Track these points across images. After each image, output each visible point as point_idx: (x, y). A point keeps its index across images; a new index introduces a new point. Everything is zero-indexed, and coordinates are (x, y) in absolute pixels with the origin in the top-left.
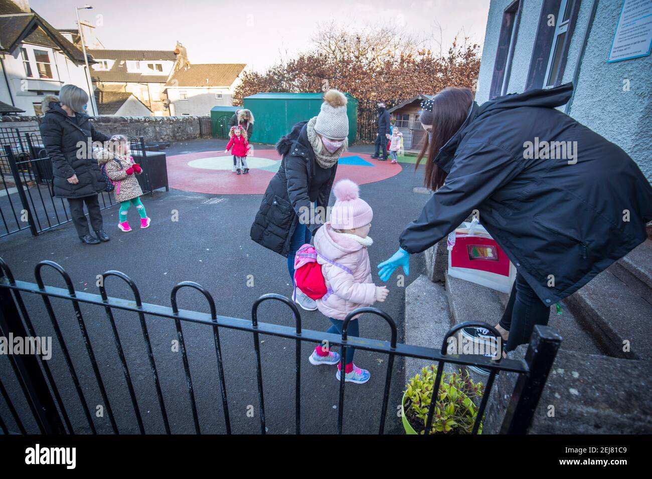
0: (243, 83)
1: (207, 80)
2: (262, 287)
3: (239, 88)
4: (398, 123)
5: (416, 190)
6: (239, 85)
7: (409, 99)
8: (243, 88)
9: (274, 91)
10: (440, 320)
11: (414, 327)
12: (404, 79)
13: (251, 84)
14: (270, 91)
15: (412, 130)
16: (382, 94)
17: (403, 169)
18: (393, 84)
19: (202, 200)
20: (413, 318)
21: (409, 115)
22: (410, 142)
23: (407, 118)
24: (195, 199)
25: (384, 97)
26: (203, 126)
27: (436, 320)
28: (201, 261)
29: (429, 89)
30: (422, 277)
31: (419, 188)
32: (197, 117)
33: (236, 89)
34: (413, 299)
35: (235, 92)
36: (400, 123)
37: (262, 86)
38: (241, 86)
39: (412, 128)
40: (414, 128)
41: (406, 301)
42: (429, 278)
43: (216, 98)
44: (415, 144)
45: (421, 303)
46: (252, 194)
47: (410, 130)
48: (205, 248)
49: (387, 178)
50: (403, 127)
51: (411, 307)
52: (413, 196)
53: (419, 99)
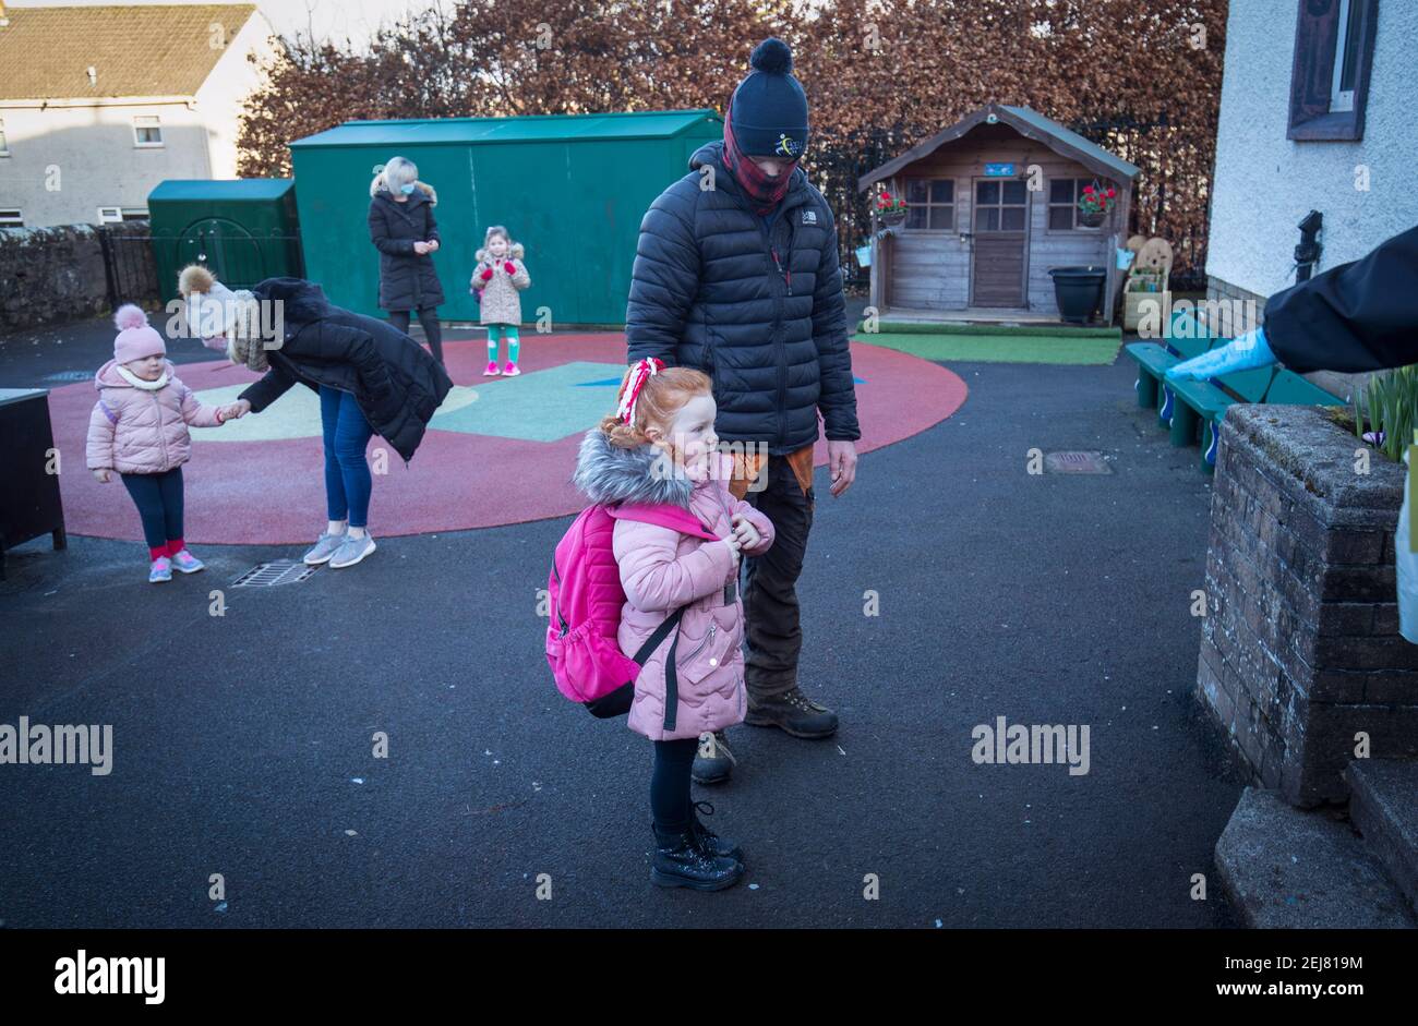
0: (276, 84)
1: (92, 71)
3: (259, 104)
4: (912, 214)
5: (1055, 461)
6: (257, 92)
8: (271, 102)
12: (912, 50)
13: (310, 86)
14: (390, 115)
15: (969, 236)
16: (834, 106)
17: (970, 388)
19: (230, 574)
21: (950, 184)
22: (965, 282)
23: (945, 191)
25: (847, 120)
26: (120, 263)
29: (1008, 82)
30: (1254, 797)
31: (1063, 453)
32: (90, 226)
33: (246, 106)
34: (1263, 884)
35: (242, 121)
36: (921, 212)
37: (355, 92)
38: (266, 95)
39: (967, 232)
40: (976, 229)
41: (1244, 894)
42: (1278, 797)
43: (138, 144)
44: (985, 289)
45: (1302, 897)
46: (432, 529)
47: (962, 235)
48: (342, 776)
49: (929, 425)
50: (932, 227)
51: (1272, 917)
52: (1053, 486)
53: (989, 121)
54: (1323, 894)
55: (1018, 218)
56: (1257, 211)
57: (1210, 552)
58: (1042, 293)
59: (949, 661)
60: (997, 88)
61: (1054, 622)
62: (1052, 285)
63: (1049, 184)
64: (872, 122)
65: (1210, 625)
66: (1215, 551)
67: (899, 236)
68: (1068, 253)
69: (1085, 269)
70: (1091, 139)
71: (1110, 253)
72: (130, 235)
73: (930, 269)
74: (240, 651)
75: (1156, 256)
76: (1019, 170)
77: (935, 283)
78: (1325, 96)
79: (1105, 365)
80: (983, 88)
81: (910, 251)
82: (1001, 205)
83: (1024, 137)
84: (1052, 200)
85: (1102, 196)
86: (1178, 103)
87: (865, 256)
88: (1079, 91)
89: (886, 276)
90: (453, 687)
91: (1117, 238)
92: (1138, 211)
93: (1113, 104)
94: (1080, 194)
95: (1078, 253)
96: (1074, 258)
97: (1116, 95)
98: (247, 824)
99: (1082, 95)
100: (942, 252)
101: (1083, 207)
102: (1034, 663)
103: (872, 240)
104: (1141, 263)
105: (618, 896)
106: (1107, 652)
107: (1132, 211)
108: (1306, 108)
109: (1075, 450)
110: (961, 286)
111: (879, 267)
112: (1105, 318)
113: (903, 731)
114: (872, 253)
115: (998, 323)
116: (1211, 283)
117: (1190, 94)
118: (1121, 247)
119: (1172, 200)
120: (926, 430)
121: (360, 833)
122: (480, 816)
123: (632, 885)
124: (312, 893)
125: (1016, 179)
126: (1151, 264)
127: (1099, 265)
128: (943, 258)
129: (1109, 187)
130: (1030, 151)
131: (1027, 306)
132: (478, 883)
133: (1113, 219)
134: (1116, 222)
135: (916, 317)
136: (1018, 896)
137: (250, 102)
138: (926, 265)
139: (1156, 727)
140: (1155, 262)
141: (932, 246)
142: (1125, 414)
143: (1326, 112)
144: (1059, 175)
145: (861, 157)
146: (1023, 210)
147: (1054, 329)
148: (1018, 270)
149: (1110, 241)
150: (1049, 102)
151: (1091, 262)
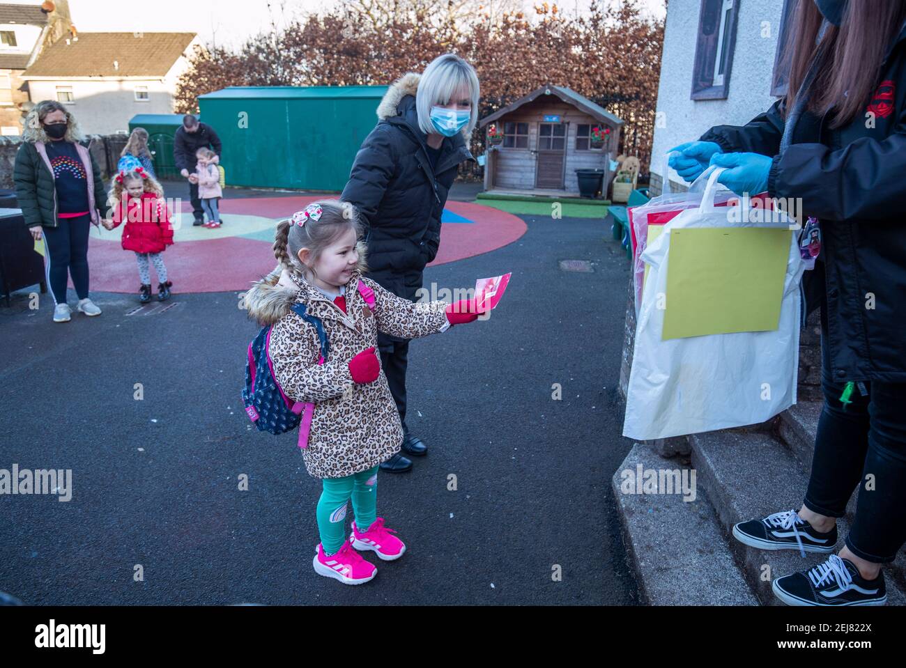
0: (196, 68)
1: (116, 63)
2: (295, 501)
3: (187, 78)
4: (507, 140)
5: (565, 265)
6: (185, 72)
7: (524, 95)
8: (194, 78)
9: (262, 83)
10: (706, 545)
11: (660, 570)
12: (511, 58)
13: (212, 70)
14: (251, 84)
15: (535, 152)
17: (529, 227)
18: (493, 67)
19: (126, 308)
20: (649, 547)
21: (527, 125)
22: (533, 175)
23: (524, 129)
24: (111, 306)
26: (113, 155)
27: (699, 546)
28: (141, 449)
29: (559, 75)
30: (639, 449)
31: (570, 261)
32: (99, 136)
33: (181, 79)
34: (636, 501)
35: (178, 87)
36: (512, 139)
37: (234, 73)
38: (191, 74)
39: (534, 149)
40: (539, 148)
41: (624, 506)
42: (652, 450)
43: (137, 99)
44: (544, 179)
45: (657, 509)
46: (235, 289)
47: (532, 151)
48: (147, 418)
49: (505, 244)
50: (517, 147)
51: (638, 521)
52: (562, 277)
53: (546, 93)
54: (669, 507)
55: (560, 143)
56: (675, 138)
57: (627, 312)
58: (571, 182)
59: (488, 367)
60: (554, 78)
61: (549, 348)
62: (576, 178)
63: (577, 126)
64: (490, 95)
65: (626, 352)
66: (630, 311)
67: (499, 150)
68: (586, 162)
69: (594, 170)
70: (600, 105)
71: (606, 162)
72: (119, 141)
73: (515, 168)
74: (117, 348)
75: (631, 166)
76: (562, 119)
77: (518, 175)
78: (711, 78)
79: (600, 219)
80: (547, 78)
81: (505, 158)
82: (552, 136)
83: (564, 102)
84: (578, 135)
85: (603, 133)
86: (645, 88)
87: (482, 160)
88: (595, 81)
89: (493, 171)
90: (221, 371)
91: (610, 155)
92: (623, 142)
93: (613, 88)
94: (592, 131)
95: (590, 162)
96: (589, 164)
97: (614, 84)
98: (87, 442)
99: (596, 83)
100: (522, 159)
101: (593, 138)
102: (534, 370)
103: (486, 152)
104: (624, 168)
105: (276, 492)
106: (574, 365)
107: (620, 142)
108: (701, 84)
109: (577, 260)
110: (531, 177)
111: (489, 166)
112: (603, 195)
113: (456, 404)
114: (485, 159)
115: (548, 196)
116: (652, 176)
117: (651, 84)
118: (612, 159)
119: (640, 138)
120: (503, 247)
121: (146, 450)
122: (214, 443)
123: (286, 486)
124: (109, 483)
125: (560, 123)
126: (628, 169)
127: (601, 169)
128: (522, 163)
129: (607, 128)
130: (568, 109)
131: (564, 188)
132: (201, 481)
133: (608, 145)
134: (610, 147)
135: (507, 192)
136: (500, 501)
137: (183, 77)
138: (512, 166)
139: (594, 407)
140: (631, 168)
141: (516, 156)
142: (605, 242)
143: (711, 86)
144: (582, 122)
145: (484, 111)
146: (563, 139)
147: (576, 200)
148: (559, 169)
149: (606, 156)
150: (579, 86)
151: (596, 167)
